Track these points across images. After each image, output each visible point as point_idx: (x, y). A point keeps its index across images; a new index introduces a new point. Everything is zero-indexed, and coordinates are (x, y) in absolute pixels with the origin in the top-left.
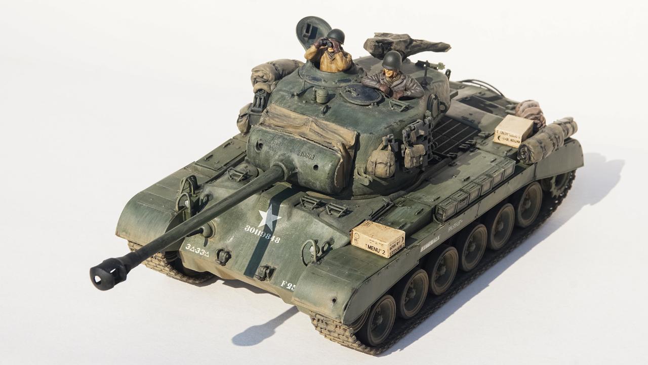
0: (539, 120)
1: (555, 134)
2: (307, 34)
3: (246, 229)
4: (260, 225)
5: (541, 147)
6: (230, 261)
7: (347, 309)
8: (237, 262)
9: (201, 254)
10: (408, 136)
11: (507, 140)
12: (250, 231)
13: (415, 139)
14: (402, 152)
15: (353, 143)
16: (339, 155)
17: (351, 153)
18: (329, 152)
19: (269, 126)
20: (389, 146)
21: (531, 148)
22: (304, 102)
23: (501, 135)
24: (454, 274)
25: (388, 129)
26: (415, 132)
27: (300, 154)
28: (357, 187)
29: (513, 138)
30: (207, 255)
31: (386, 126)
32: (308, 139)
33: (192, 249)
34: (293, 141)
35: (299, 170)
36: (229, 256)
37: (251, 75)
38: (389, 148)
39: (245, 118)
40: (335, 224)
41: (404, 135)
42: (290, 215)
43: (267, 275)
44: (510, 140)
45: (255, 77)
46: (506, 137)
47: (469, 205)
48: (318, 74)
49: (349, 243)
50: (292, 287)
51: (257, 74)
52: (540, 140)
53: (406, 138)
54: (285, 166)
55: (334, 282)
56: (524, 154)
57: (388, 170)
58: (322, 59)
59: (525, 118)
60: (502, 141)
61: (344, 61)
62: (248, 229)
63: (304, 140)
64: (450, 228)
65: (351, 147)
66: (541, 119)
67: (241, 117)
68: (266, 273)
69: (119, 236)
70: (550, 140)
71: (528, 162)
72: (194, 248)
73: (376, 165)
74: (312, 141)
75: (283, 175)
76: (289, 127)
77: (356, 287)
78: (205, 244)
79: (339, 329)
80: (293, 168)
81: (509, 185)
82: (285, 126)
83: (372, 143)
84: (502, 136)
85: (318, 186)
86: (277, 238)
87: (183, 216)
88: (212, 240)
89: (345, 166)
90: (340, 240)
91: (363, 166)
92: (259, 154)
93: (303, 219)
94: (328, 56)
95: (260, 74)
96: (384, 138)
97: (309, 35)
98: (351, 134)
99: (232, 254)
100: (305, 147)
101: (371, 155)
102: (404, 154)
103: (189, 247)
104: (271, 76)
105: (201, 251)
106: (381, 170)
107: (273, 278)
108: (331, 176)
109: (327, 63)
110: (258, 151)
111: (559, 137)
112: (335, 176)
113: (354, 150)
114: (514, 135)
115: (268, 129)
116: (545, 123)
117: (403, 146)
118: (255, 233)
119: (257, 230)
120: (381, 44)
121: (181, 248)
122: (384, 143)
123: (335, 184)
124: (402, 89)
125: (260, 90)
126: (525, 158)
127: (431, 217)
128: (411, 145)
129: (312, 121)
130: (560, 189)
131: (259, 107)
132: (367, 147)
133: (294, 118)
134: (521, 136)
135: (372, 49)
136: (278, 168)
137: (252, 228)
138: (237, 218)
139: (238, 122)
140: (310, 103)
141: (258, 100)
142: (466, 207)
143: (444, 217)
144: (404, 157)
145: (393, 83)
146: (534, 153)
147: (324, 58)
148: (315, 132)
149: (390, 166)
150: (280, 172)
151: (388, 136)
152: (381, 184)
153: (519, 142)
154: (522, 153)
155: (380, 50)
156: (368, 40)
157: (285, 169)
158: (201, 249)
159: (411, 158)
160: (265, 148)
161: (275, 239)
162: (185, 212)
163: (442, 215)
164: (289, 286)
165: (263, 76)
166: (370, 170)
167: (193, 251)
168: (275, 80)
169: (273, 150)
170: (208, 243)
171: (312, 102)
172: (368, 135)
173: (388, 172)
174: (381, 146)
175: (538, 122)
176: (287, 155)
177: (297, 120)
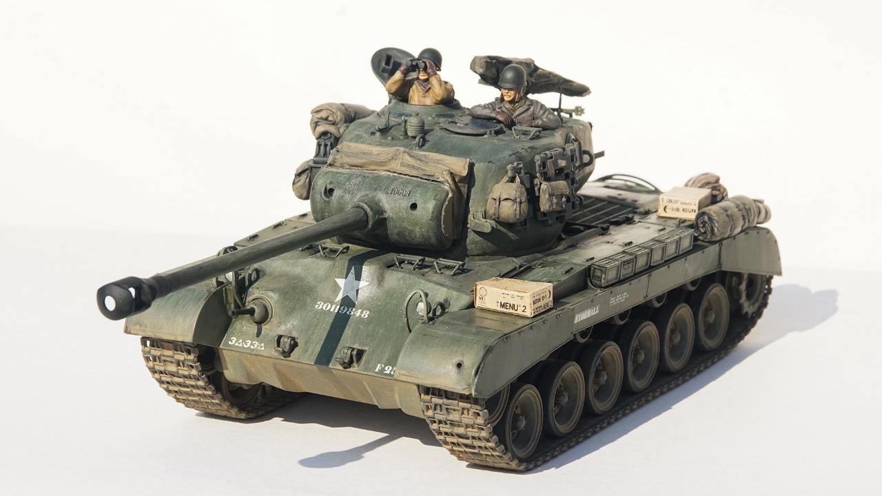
0: (719, 190)
1: (744, 204)
2: (387, 67)
3: (317, 306)
4: (337, 300)
5: (728, 216)
6: (296, 350)
7: (479, 373)
8: (307, 351)
9: (252, 347)
10: (544, 165)
11: (678, 210)
12: (324, 308)
13: (553, 171)
14: (536, 189)
15: (465, 173)
16: (447, 187)
17: (462, 189)
18: (431, 185)
19: (342, 166)
20: (517, 177)
21: (713, 215)
22: (390, 138)
23: (668, 204)
24: (618, 386)
25: (514, 156)
26: (553, 161)
27: (390, 192)
28: (474, 242)
29: (685, 207)
30: (262, 347)
31: (511, 153)
32: (400, 174)
33: (239, 343)
34: (378, 179)
35: (389, 214)
36: (294, 345)
37: (310, 119)
38: (518, 179)
39: (304, 177)
40: (448, 283)
41: (538, 163)
42: (381, 280)
43: (354, 358)
44: (681, 210)
45: (316, 120)
46: (675, 206)
47: (635, 274)
48: (406, 108)
49: (472, 305)
50: (391, 371)
51: (319, 115)
52: (725, 207)
53: (540, 166)
54: (369, 206)
55: (456, 341)
56: (704, 226)
57: (518, 209)
58: (411, 93)
59: (700, 187)
60: (669, 214)
61: (443, 86)
62: (320, 306)
63: (394, 176)
64: (613, 301)
65: (463, 179)
66: (722, 190)
67: (299, 175)
68: (351, 356)
69: (130, 333)
70: (737, 209)
71: (711, 238)
72: (241, 341)
73: (500, 202)
74: (406, 175)
75: (367, 221)
76: (370, 164)
77: (489, 344)
78: (259, 334)
79: (466, 416)
80: (379, 211)
81: (687, 265)
82: (365, 163)
83: (492, 176)
84: (670, 206)
85: (418, 234)
86: (364, 312)
87: (224, 295)
88: (267, 326)
89: (456, 206)
90: (458, 301)
91: (481, 210)
92: (329, 202)
93: (402, 282)
94: (419, 88)
95: (323, 114)
96: (509, 167)
97: (390, 67)
98: (460, 164)
99: (298, 341)
100: (395, 182)
101: (491, 191)
102: (539, 193)
103: (234, 341)
104: (339, 116)
105: (251, 344)
106: (508, 210)
107: (362, 364)
108: (437, 216)
109: (419, 97)
110: (327, 199)
111: (750, 209)
112: (442, 217)
113: (466, 185)
114: (687, 202)
115: (341, 170)
116: (727, 195)
117: (536, 181)
118: (332, 310)
119: (334, 306)
120: (494, 61)
121: (222, 344)
122: (510, 174)
123: (443, 230)
124: (529, 119)
125: (325, 134)
126: (705, 233)
127: (585, 280)
128: (548, 179)
129: (404, 152)
130: (753, 304)
131: (324, 156)
132: (485, 180)
133: (378, 154)
134: (697, 202)
135: (483, 68)
136: (358, 209)
137: (326, 305)
138: (303, 293)
139: (294, 183)
140: (399, 139)
141: (322, 148)
142: (632, 277)
143: (603, 281)
144: (539, 197)
145: (515, 111)
146: (717, 222)
147: (414, 92)
148: (408, 166)
149: (521, 203)
150: (362, 214)
151: (515, 164)
152: (509, 237)
153: (695, 211)
154: (701, 225)
155: (494, 71)
156: (475, 58)
157: (368, 210)
158: (252, 342)
159: (550, 195)
160: (337, 193)
161: (362, 313)
162: (226, 289)
163: (600, 278)
164: (388, 370)
165: (328, 117)
166: (491, 211)
167: (241, 345)
168: (346, 122)
169: (349, 193)
170: (263, 332)
171: (401, 137)
172: (487, 164)
173: (518, 212)
174: (506, 179)
175: (718, 193)
176: (370, 196)
177: (382, 155)
